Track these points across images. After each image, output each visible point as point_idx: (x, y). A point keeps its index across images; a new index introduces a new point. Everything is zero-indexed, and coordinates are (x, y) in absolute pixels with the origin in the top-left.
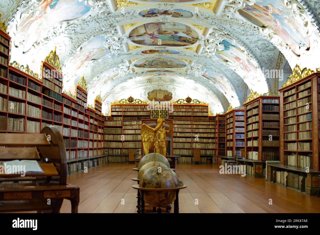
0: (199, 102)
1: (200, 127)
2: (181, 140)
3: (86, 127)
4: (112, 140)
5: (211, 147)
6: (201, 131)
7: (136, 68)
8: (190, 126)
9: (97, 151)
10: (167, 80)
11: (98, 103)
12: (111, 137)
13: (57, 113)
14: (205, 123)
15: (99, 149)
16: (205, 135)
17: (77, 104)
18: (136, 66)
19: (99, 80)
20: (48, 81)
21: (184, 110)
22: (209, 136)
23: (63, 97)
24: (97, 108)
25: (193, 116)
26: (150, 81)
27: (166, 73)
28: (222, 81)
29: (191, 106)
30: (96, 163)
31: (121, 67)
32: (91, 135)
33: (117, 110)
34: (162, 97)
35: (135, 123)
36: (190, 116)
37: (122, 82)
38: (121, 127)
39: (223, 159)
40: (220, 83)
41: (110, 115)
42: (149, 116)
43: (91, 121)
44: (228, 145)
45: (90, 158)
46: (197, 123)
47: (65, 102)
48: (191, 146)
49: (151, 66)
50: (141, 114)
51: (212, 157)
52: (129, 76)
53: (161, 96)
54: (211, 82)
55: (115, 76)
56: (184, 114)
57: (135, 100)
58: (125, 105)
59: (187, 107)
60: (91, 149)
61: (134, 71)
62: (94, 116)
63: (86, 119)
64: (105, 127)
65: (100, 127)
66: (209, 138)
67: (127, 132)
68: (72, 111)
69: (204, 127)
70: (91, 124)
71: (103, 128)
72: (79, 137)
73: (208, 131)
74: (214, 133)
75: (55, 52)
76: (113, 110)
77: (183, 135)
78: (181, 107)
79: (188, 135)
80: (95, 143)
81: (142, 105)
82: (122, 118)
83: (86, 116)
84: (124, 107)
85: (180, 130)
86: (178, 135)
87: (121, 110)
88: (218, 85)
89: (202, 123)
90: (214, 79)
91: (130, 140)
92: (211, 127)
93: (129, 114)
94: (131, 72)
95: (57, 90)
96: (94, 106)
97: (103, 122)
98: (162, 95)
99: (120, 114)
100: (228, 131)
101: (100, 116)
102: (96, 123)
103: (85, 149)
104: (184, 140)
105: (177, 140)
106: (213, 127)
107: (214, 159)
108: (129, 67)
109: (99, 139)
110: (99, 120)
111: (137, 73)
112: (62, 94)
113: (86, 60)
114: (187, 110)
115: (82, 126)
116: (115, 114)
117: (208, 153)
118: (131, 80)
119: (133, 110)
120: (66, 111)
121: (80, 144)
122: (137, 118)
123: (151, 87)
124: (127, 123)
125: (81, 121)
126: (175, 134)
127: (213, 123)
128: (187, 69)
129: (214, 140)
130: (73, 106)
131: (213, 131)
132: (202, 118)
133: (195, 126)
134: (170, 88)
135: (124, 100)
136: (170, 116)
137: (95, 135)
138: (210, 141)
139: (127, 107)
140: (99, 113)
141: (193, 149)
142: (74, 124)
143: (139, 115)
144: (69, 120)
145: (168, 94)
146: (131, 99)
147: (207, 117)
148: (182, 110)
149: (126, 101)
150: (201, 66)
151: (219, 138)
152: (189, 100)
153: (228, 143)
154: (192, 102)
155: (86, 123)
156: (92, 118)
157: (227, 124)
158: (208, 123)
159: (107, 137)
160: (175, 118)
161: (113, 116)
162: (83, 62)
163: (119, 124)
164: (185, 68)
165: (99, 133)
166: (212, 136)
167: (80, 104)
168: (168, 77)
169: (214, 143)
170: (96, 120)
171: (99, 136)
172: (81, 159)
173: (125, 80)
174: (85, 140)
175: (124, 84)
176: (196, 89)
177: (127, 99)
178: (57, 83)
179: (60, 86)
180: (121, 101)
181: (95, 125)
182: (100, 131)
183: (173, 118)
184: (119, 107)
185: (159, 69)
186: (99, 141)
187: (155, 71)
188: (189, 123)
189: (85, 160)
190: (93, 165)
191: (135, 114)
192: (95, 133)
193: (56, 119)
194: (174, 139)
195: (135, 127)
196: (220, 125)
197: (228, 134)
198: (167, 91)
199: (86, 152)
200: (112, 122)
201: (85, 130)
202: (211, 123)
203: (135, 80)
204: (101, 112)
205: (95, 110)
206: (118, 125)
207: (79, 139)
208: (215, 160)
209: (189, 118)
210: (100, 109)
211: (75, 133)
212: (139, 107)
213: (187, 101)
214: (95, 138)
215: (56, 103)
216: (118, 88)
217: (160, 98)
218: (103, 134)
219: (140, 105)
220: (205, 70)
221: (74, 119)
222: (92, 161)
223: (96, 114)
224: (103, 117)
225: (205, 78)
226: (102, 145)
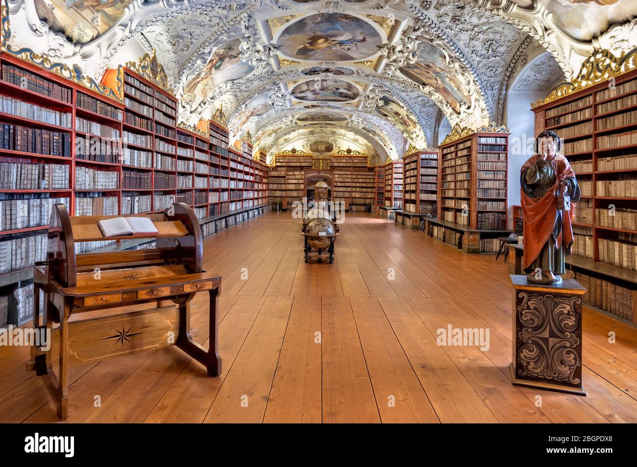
0: (359, 153)
1: (360, 177)
2: (341, 189)
3: (252, 178)
4: (276, 189)
5: (370, 196)
6: (360, 180)
7: (298, 122)
8: (350, 176)
9: (262, 200)
10: (329, 132)
11: (263, 155)
12: (275, 187)
13: (224, 168)
14: (364, 173)
15: (264, 198)
16: (365, 185)
17: (243, 157)
18: (298, 119)
19: (263, 133)
20: (215, 138)
21: (344, 161)
22: (368, 186)
23: (229, 152)
24: (262, 159)
25: (353, 167)
26: (312, 133)
27: (328, 126)
28: (381, 135)
29: (351, 157)
30: (261, 212)
31: (285, 121)
32: (256, 186)
33: (281, 161)
34: (324, 149)
35: (298, 173)
36: (350, 167)
37: (286, 134)
38: (285, 177)
39: (381, 208)
40: (379, 135)
41: (274, 165)
42: (311, 166)
43: (257, 172)
44: (387, 196)
45: (255, 207)
46: (357, 173)
47: (231, 156)
48: (351, 195)
49: (313, 119)
50: (304, 164)
51: (371, 206)
52: (292, 129)
53: (322, 147)
54: (371, 135)
55: (279, 129)
56: (344, 165)
57: (298, 152)
58: (288, 156)
59: (347, 158)
60: (256, 199)
61: (296, 124)
62: (259, 167)
63: (252, 171)
64: (270, 177)
65: (264, 177)
66: (368, 188)
67: (290, 181)
68: (239, 165)
69: (364, 177)
70: (256, 175)
71: (267, 178)
72: (245, 188)
73: (368, 181)
74: (373, 183)
75: (221, 110)
76: (277, 161)
77: (343, 184)
78: (341, 158)
79: (347, 184)
80: (260, 193)
81: (305, 156)
82: (285, 168)
83: (252, 167)
84: (287, 158)
85: (340, 180)
86: (339, 184)
87: (285, 161)
88: (377, 138)
89: (362, 173)
90: (374, 132)
91: (293, 189)
92: (370, 177)
93: (292, 164)
94: (294, 125)
95: (223, 145)
96: (259, 158)
97: (267, 172)
98: (324, 146)
99: (283, 164)
100: (387, 181)
101: (264, 166)
102: (261, 174)
103: (251, 199)
104: (344, 189)
105: (337, 189)
106: (372, 177)
107: (372, 207)
108: (292, 121)
109: (264, 188)
110: (264, 171)
111: (299, 126)
112: (228, 149)
113: (251, 115)
114: (347, 161)
115: (247, 177)
116: (278, 164)
117: (367, 201)
118: (294, 133)
119: (295, 161)
120: (232, 165)
121: (245, 195)
122: (299, 168)
123: (312, 139)
124: (291, 173)
125: (247, 173)
126: (335, 184)
127: (372, 173)
128: (348, 122)
129: (373, 190)
130: (239, 159)
131: (372, 181)
132: (362, 169)
133: (354, 176)
134: (331, 139)
135: (288, 152)
136: (331, 167)
137: (260, 185)
138: (369, 190)
139: (290, 158)
140: (264, 164)
141: (353, 198)
142: (240, 176)
143: (302, 165)
144: (235, 173)
145: (329, 146)
146: (294, 151)
147: (366, 167)
148: (342, 161)
149: (289, 152)
150: (361, 119)
151: (378, 187)
152: (349, 151)
153: (387, 193)
154: (352, 153)
155: (252, 175)
156: (257, 169)
157: (386, 176)
158: (367, 173)
159: (271, 187)
160: (336, 168)
161: (277, 166)
162: (248, 118)
163: (283, 173)
164: (346, 121)
165: (264, 183)
166: (371, 185)
167: (246, 157)
168: (329, 129)
169: (373, 192)
170: (261, 171)
171: (264, 185)
172: (247, 209)
173: (289, 133)
174: (251, 190)
175: (287, 136)
176: (356, 141)
177: (290, 150)
178: (224, 139)
179: (227, 142)
180: (284, 152)
181: (260, 176)
182: (265, 180)
183: (333, 169)
184: (283, 158)
185: (321, 122)
186: (264, 190)
187: (317, 124)
188: (349, 173)
189: (251, 210)
190: (259, 214)
191: (298, 164)
192: (260, 183)
193: (222, 173)
194: (334, 188)
195: (297, 177)
196: (379, 176)
197: (387, 185)
198: (328, 143)
199: (251, 202)
200: (276, 173)
201: (251, 181)
202: (370, 173)
203: (298, 132)
204: (265, 162)
205: (260, 162)
206: (282, 175)
207: (245, 190)
208: (374, 209)
209: (349, 168)
210: (265, 161)
211: (241, 185)
212: (302, 158)
213: (347, 152)
214: (260, 188)
215: (223, 158)
216: (281, 141)
217: (322, 149)
218: (267, 183)
219: (303, 156)
220: (365, 123)
221: (240, 171)
222: (257, 210)
223: (261, 165)
224: (268, 167)
225: (365, 131)
226: (267, 193)
